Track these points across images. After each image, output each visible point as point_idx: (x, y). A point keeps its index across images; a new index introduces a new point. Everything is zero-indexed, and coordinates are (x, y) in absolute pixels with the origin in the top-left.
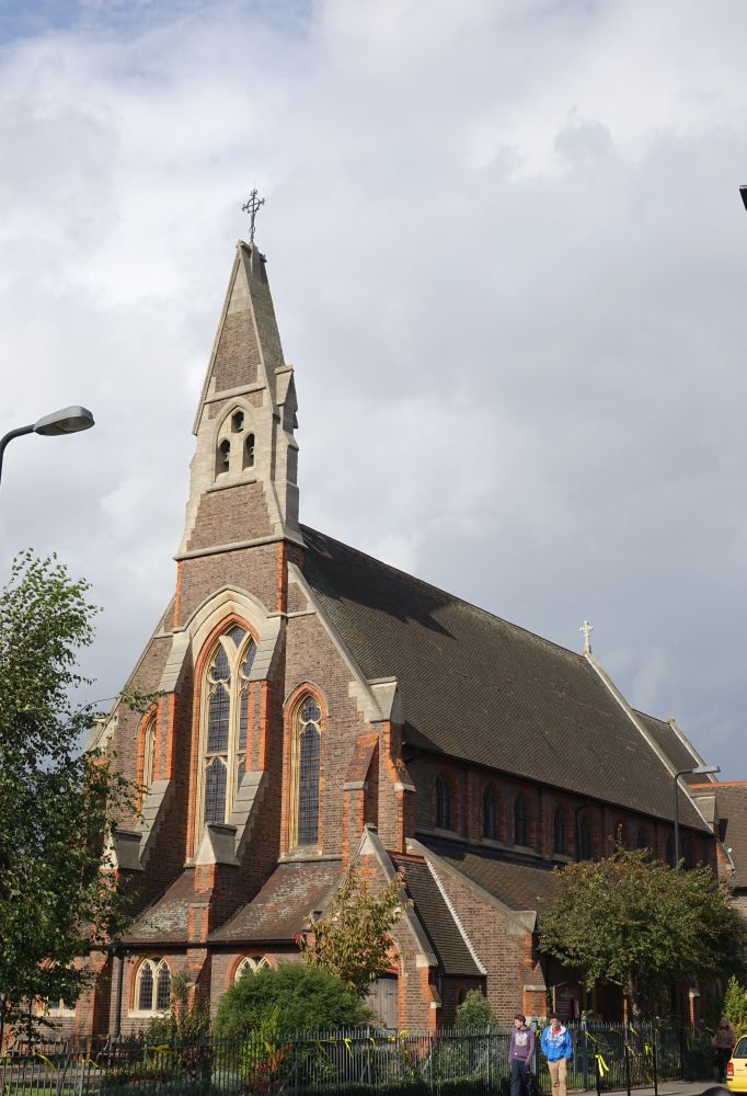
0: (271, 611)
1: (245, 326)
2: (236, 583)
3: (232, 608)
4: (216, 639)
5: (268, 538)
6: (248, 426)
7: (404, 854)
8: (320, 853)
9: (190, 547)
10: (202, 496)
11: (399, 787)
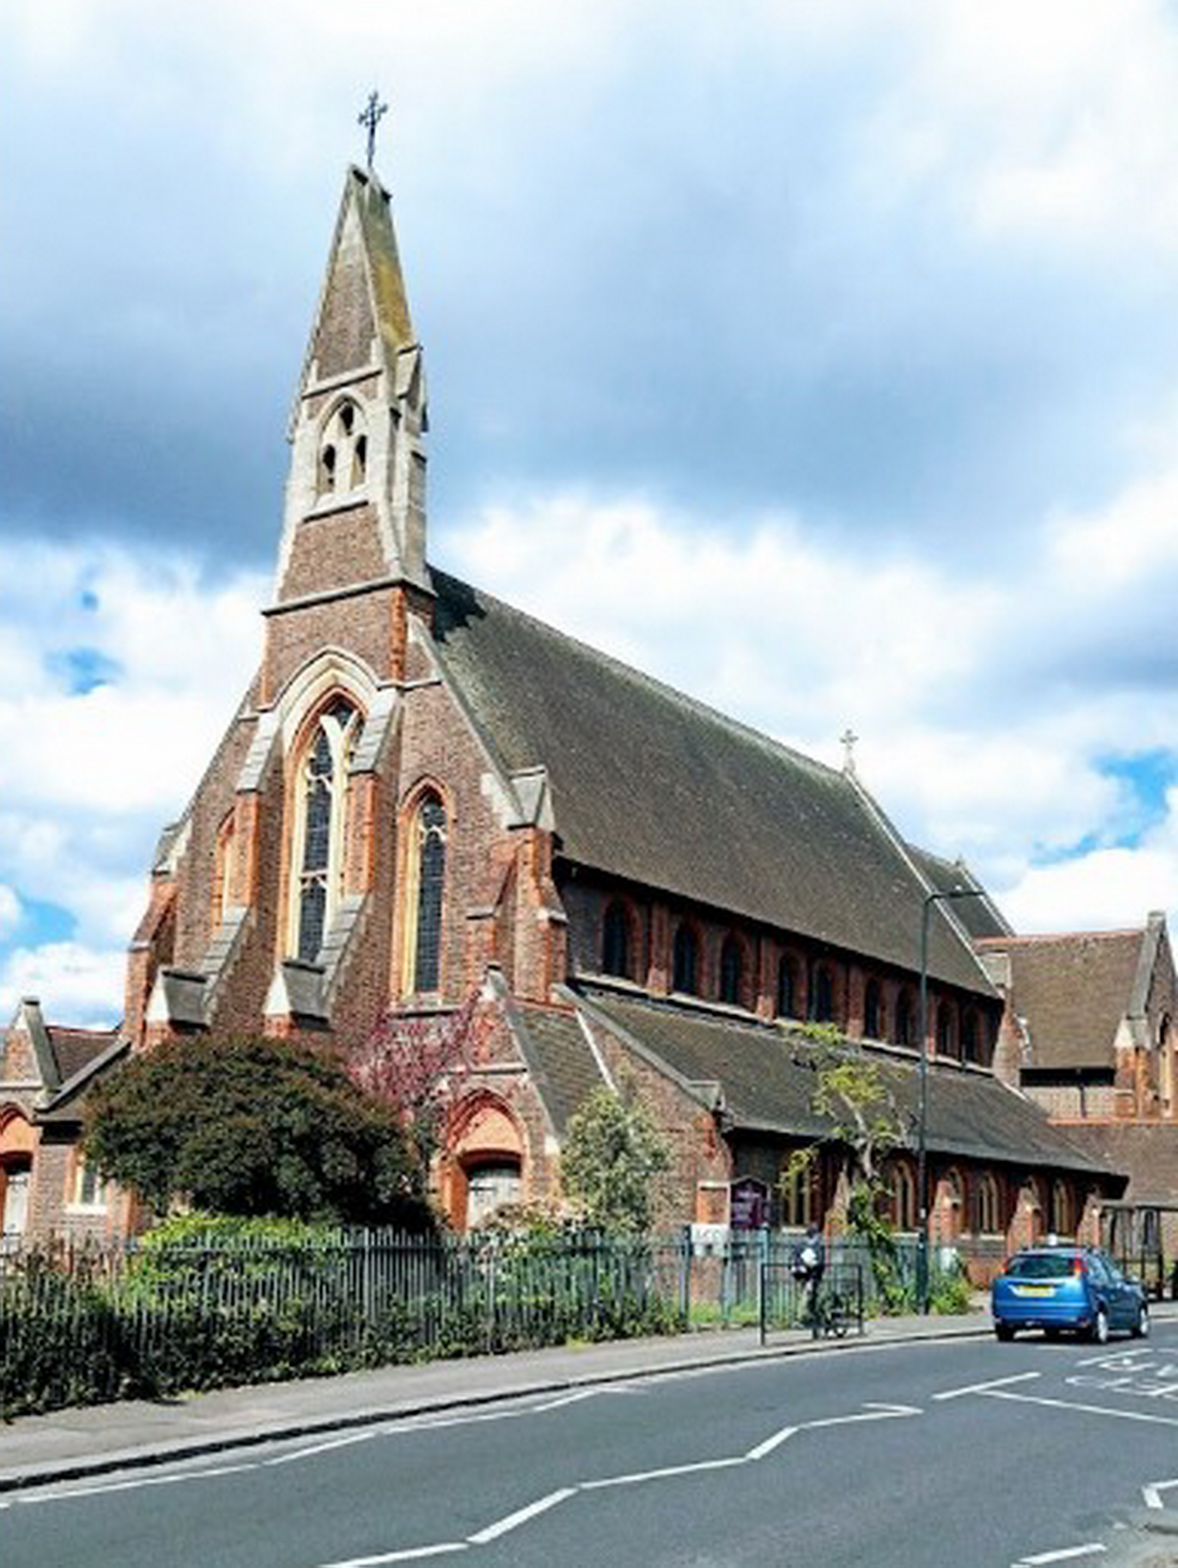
0: (383, 678)
1: (357, 284)
2: (340, 642)
3: (335, 677)
4: (316, 719)
5: (380, 581)
6: (359, 427)
7: (547, 1003)
8: (440, 1002)
9: (283, 594)
10: (298, 526)
11: (543, 914)
